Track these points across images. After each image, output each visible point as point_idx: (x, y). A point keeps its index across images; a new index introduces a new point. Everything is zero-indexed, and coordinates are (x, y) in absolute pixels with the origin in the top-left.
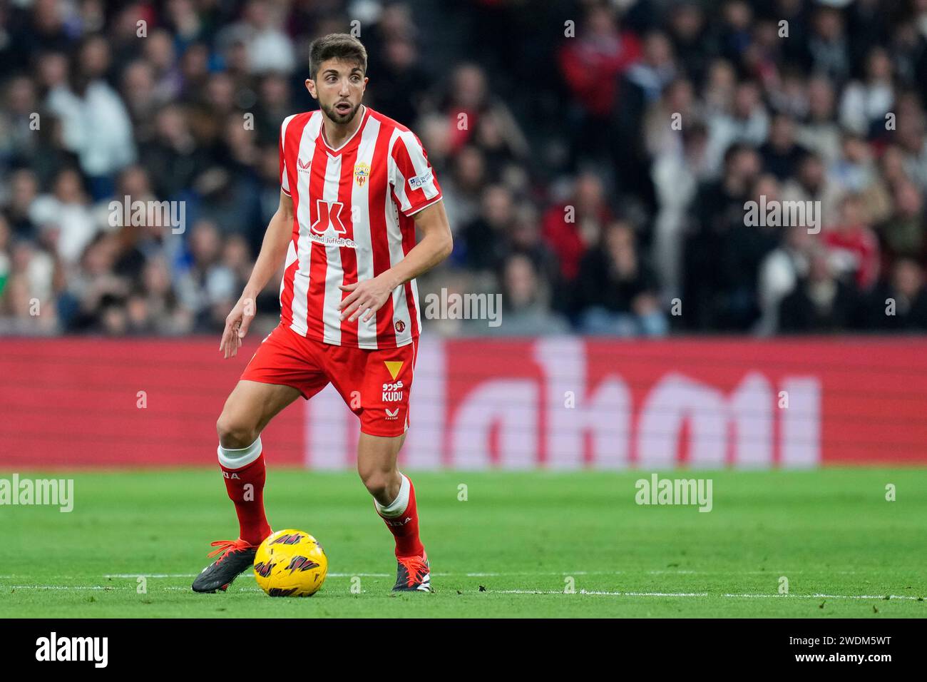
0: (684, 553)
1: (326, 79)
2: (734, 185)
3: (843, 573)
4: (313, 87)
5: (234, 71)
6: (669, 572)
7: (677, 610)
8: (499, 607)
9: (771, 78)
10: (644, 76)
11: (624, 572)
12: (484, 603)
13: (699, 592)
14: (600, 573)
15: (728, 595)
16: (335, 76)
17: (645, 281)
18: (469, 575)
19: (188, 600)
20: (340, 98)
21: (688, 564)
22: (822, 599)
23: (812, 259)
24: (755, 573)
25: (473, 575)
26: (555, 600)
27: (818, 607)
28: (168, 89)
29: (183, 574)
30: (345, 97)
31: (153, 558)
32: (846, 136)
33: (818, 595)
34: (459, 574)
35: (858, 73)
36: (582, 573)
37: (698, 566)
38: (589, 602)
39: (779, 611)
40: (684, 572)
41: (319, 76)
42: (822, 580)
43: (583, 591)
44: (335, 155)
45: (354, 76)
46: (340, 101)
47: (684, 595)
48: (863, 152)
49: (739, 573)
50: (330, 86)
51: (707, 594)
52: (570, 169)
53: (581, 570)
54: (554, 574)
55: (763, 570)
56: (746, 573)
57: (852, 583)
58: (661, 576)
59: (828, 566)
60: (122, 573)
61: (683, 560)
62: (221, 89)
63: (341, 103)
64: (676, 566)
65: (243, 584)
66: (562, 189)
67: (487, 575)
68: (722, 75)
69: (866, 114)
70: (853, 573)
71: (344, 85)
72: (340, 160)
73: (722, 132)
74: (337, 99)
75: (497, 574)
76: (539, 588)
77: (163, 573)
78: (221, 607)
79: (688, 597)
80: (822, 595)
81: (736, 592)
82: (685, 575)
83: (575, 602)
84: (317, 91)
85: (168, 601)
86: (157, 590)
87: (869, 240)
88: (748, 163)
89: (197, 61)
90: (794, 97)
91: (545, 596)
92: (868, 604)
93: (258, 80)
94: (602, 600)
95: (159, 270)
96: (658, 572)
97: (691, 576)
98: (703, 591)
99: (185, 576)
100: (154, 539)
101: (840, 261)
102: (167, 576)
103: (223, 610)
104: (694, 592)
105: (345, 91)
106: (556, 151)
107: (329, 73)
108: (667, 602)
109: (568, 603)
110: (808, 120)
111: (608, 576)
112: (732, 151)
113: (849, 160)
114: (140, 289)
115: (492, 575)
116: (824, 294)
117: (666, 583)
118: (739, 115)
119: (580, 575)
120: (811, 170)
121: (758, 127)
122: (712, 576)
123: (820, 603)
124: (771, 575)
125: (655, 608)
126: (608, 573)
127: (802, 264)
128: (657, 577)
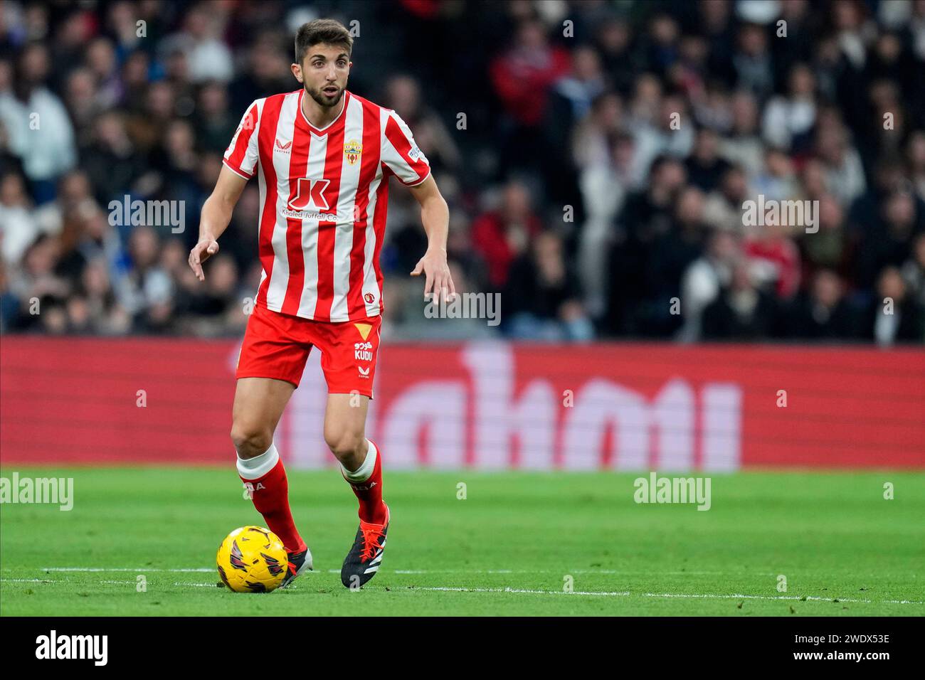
0: (606, 553)
1: (313, 64)
2: (660, 195)
3: (761, 574)
4: (299, 71)
5: (173, 79)
6: (592, 571)
7: (599, 609)
8: (426, 603)
9: (697, 92)
10: (573, 89)
11: (548, 571)
12: (412, 600)
13: (621, 591)
14: (524, 571)
15: (649, 595)
16: (321, 61)
17: (570, 288)
18: (397, 572)
19: (124, 594)
20: (327, 82)
21: (611, 563)
22: (740, 599)
23: (734, 268)
24: (676, 573)
25: (402, 572)
26: (480, 597)
27: (736, 607)
28: (109, 96)
29: (119, 568)
30: (332, 82)
31: (90, 552)
32: (769, 149)
33: (736, 596)
34: (387, 572)
35: (781, 88)
36: (508, 572)
37: (621, 566)
38: (514, 600)
39: (699, 611)
40: (607, 572)
41: (307, 61)
42: (741, 580)
43: (508, 589)
44: (320, 134)
45: (340, 61)
46: (327, 85)
47: (606, 594)
48: (784, 166)
49: (660, 573)
50: (317, 71)
51: (629, 593)
52: (500, 178)
53: (506, 569)
54: (480, 572)
55: (683, 570)
56: (667, 574)
57: (770, 584)
58: (583, 575)
59: (746, 567)
60: (60, 567)
61: (606, 560)
62: (161, 97)
63: (327, 87)
64: (599, 565)
65: (177, 578)
66: (491, 199)
67: (415, 572)
68: (648, 89)
69: (788, 129)
70: (771, 574)
71: (331, 70)
72: (326, 139)
73: (647, 144)
74: (324, 83)
75: (425, 572)
76: (466, 586)
77: (99, 567)
78: (155, 601)
79: (611, 597)
80: (740, 596)
81: (656, 592)
82: (607, 575)
83: (501, 599)
84: (303, 74)
85: (104, 594)
86: (93, 583)
87: (789, 251)
88: (673, 174)
89: (137, 69)
90: (717, 111)
91: (470, 593)
92: (785, 605)
93: (197, 88)
94: (525, 599)
95: (99, 272)
96: (581, 572)
97: (614, 575)
98: (625, 591)
99: (121, 570)
100: (90, 533)
101: (761, 271)
102: (103, 570)
103: (157, 603)
104: (616, 591)
105: (332, 75)
106: (486, 161)
107: (316, 58)
108: (590, 601)
109: (493, 600)
110: (732, 133)
111: (533, 574)
112: (658, 163)
113: (771, 174)
114: (80, 291)
115: (420, 572)
116: (745, 303)
117: (589, 582)
118: (664, 128)
119: (506, 574)
120: (735, 181)
121: (683, 141)
122: (633, 576)
123: (739, 603)
124: (691, 576)
125: (578, 606)
126: (533, 572)
127: (725, 273)
128: (581, 576)
